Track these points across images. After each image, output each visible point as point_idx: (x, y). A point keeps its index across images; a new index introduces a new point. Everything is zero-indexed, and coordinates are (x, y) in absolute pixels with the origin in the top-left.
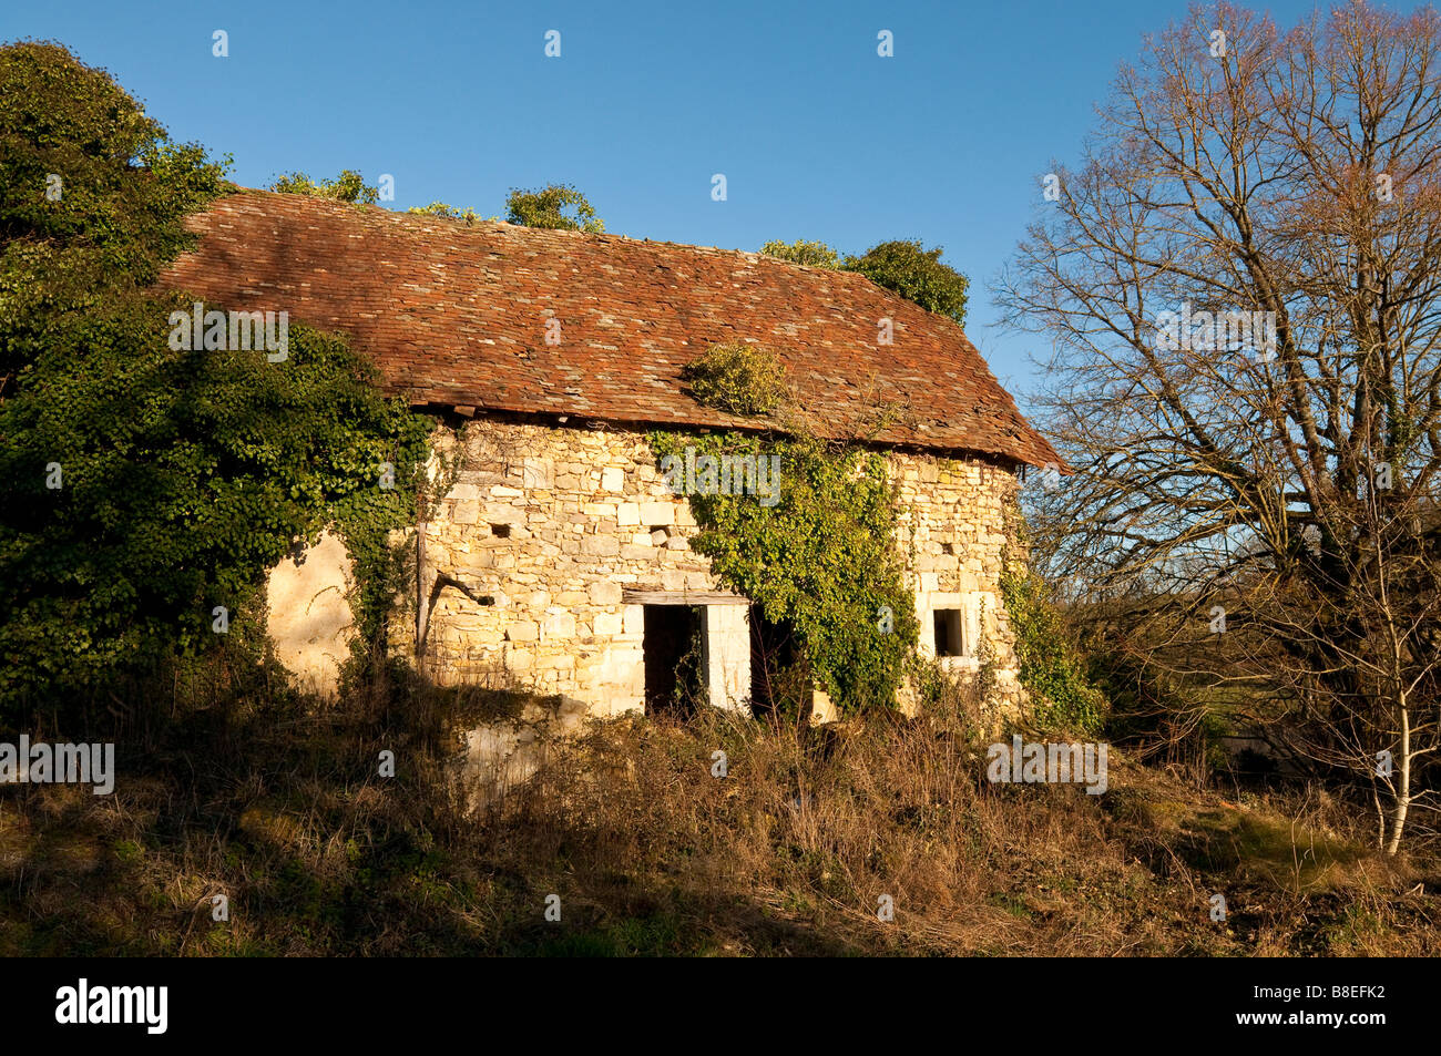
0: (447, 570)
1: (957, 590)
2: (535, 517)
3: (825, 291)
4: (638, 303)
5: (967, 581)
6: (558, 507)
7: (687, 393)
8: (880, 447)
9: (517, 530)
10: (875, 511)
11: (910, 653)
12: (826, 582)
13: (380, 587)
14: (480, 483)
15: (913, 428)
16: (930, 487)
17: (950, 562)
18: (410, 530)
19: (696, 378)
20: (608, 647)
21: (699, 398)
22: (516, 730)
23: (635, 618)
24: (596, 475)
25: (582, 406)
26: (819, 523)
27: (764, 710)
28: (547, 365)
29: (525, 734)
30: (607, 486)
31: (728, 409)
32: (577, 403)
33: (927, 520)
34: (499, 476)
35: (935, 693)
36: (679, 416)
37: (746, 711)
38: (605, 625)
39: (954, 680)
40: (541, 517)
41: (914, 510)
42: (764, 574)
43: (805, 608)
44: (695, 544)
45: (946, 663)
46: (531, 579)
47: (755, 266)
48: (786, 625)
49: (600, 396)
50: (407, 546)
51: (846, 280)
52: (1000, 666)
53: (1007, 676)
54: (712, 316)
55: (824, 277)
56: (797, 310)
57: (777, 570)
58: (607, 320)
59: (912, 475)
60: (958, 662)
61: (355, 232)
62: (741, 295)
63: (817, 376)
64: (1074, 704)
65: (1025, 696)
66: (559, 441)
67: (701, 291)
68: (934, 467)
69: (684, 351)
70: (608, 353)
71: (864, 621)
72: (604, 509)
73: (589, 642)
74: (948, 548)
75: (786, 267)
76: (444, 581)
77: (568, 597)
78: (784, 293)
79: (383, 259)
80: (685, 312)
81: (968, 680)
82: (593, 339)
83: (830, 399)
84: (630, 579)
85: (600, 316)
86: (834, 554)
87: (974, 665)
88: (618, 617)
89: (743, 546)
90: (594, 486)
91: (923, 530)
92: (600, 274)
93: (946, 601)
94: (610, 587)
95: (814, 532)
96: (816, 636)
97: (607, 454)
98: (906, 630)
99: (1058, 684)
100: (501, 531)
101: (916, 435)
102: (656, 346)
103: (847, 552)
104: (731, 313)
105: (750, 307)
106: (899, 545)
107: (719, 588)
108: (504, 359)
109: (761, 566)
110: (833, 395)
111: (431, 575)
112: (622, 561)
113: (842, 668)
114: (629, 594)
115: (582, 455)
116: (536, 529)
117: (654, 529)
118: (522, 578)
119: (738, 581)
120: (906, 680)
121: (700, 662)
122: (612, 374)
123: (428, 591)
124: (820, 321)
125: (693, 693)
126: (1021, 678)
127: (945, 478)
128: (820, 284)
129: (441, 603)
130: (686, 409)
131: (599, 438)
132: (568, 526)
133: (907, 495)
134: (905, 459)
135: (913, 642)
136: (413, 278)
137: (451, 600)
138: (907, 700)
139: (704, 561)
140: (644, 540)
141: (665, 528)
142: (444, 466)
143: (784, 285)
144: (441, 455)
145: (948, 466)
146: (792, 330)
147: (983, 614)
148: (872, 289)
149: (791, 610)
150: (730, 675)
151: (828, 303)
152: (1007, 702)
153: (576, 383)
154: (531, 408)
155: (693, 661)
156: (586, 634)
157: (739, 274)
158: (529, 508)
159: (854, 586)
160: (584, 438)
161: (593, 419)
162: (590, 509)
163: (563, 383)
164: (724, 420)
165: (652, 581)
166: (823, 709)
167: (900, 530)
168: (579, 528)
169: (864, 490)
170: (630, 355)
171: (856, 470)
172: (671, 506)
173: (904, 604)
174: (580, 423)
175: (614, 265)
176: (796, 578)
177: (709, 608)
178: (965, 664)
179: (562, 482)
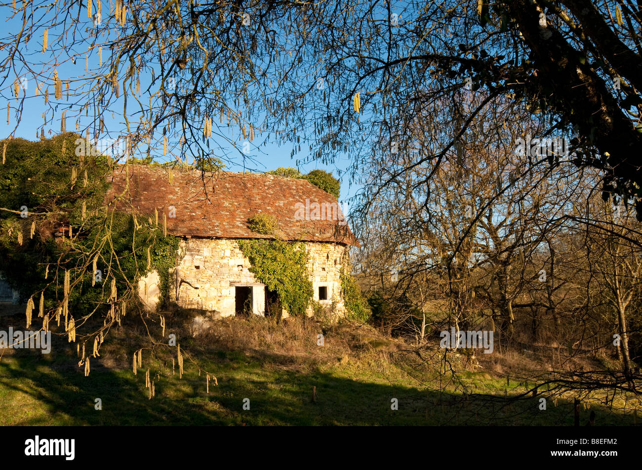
0: (183, 278)
1: (326, 281)
2: (206, 264)
3: (294, 188)
4: (236, 197)
5: (329, 278)
6: (213, 261)
7: (248, 227)
8: (304, 241)
9: (201, 267)
10: (301, 260)
11: (311, 299)
12: (286, 280)
13: (167, 284)
14: (192, 255)
15: (314, 235)
16: (319, 252)
17: (324, 273)
18: (174, 268)
19: (251, 223)
20: (226, 298)
21: (252, 229)
22: (205, 318)
23: (233, 291)
24: (223, 252)
25: (220, 234)
26: (284, 264)
27: (268, 315)
28: (209, 221)
29: (207, 319)
30: (226, 255)
31: (259, 232)
32: (218, 232)
33: (318, 261)
34: (197, 253)
35: (318, 310)
36: (246, 235)
37: (263, 315)
38: (225, 292)
39: (324, 306)
40: (208, 264)
41: (314, 259)
42: (269, 279)
43: (281, 287)
44: (250, 270)
45: (321, 302)
46: (205, 280)
47: (273, 180)
48: (275, 292)
49: (224, 230)
50: (174, 272)
51: (302, 183)
52: (338, 302)
53: (340, 306)
54: (257, 200)
55: (295, 182)
56: (284, 196)
57: (272, 277)
58: (226, 204)
59: (313, 249)
60: (325, 301)
61: (153, 178)
62: (267, 191)
63: (288, 219)
64: (361, 314)
65: (346, 311)
66: (213, 243)
67: (255, 191)
68: (320, 246)
69: (249, 213)
70: (226, 215)
71: (297, 290)
72: (225, 261)
73: (221, 297)
74: (324, 269)
75: (282, 180)
76: (182, 281)
77: (215, 285)
78: (281, 190)
79: (162, 187)
80: (249, 199)
81: (329, 306)
82: (222, 211)
83: (291, 227)
84: (232, 280)
85: (224, 203)
86: (287, 273)
87: (330, 302)
88: (228, 290)
89: (263, 270)
90: (222, 255)
91: (316, 265)
92: (225, 187)
93: (322, 285)
94: (226, 282)
95: (283, 266)
96: (283, 295)
97: (226, 246)
98: (310, 293)
99: (356, 308)
100: (197, 267)
101: (315, 238)
102: (241, 212)
103: (292, 271)
104: (263, 198)
105: (269, 196)
106: (309, 269)
107: (256, 282)
108: (198, 219)
109: (268, 275)
110: (291, 225)
111: (180, 280)
112: (230, 275)
113: (290, 303)
114: (231, 284)
115: (219, 246)
116: (206, 267)
117: (238, 266)
118: (203, 280)
119: (261, 280)
120: (310, 307)
121: (251, 302)
122: (227, 222)
123: (179, 284)
124: (291, 199)
125: (249, 310)
126: (346, 305)
127: (324, 249)
128: (293, 185)
129: (182, 287)
130: (248, 233)
131: (224, 241)
132: (215, 266)
133: (312, 254)
134: (311, 244)
135: (312, 296)
136: (171, 193)
137: (184, 285)
138: (310, 312)
139: (253, 274)
140: (236, 269)
141: (242, 266)
142: (183, 251)
143: (281, 186)
144: (182, 248)
145: (325, 245)
146: (281, 203)
147: (334, 287)
148: (310, 186)
149: (276, 288)
150: (259, 305)
151: (294, 192)
152: (340, 313)
153: (218, 226)
154: (206, 235)
155: (249, 301)
156: (220, 294)
157: (267, 183)
158: (205, 262)
159: (294, 281)
160: (219, 242)
161: (222, 238)
162: (221, 261)
163: (214, 226)
164: (258, 236)
165: (238, 280)
166: (285, 314)
167: (309, 264)
168: (218, 266)
169: (298, 254)
170: (233, 215)
171: (297, 248)
172: (243, 259)
173: (310, 284)
174: (218, 238)
175: (229, 183)
176: (278, 279)
177: (254, 288)
178: (328, 302)
179: (214, 254)
